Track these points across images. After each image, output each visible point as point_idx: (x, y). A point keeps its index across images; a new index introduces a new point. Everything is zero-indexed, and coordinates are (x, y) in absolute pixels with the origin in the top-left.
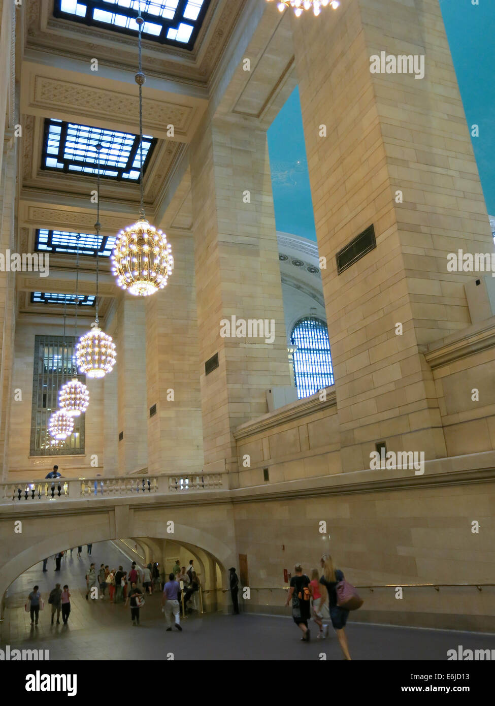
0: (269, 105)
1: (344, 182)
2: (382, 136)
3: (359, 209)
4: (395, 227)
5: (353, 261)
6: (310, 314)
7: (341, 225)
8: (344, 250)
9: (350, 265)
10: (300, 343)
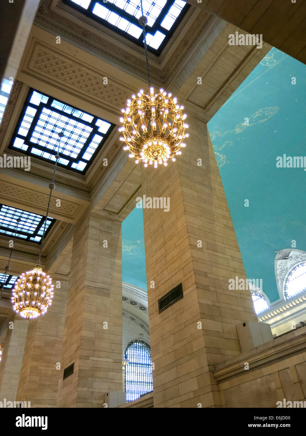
0: (124, 209)
1: (165, 257)
2: (188, 232)
3: (174, 273)
4: (195, 286)
5: (169, 305)
6: (139, 338)
7: (162, 282)
8: (163, 297)
9: (167, 307)
10: (130, 358)
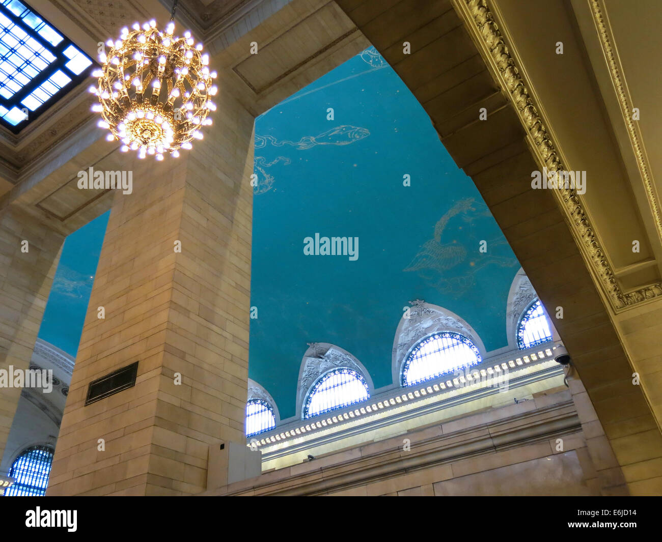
0: (77, 214)
1: (124, 312)
2: (173, 281)
3: (130, 342)
4: (159, 370)
5: (106, 395)
6: (46, 444)
7: (105, 354)
8: (100, 380)
9: (101, 398)
